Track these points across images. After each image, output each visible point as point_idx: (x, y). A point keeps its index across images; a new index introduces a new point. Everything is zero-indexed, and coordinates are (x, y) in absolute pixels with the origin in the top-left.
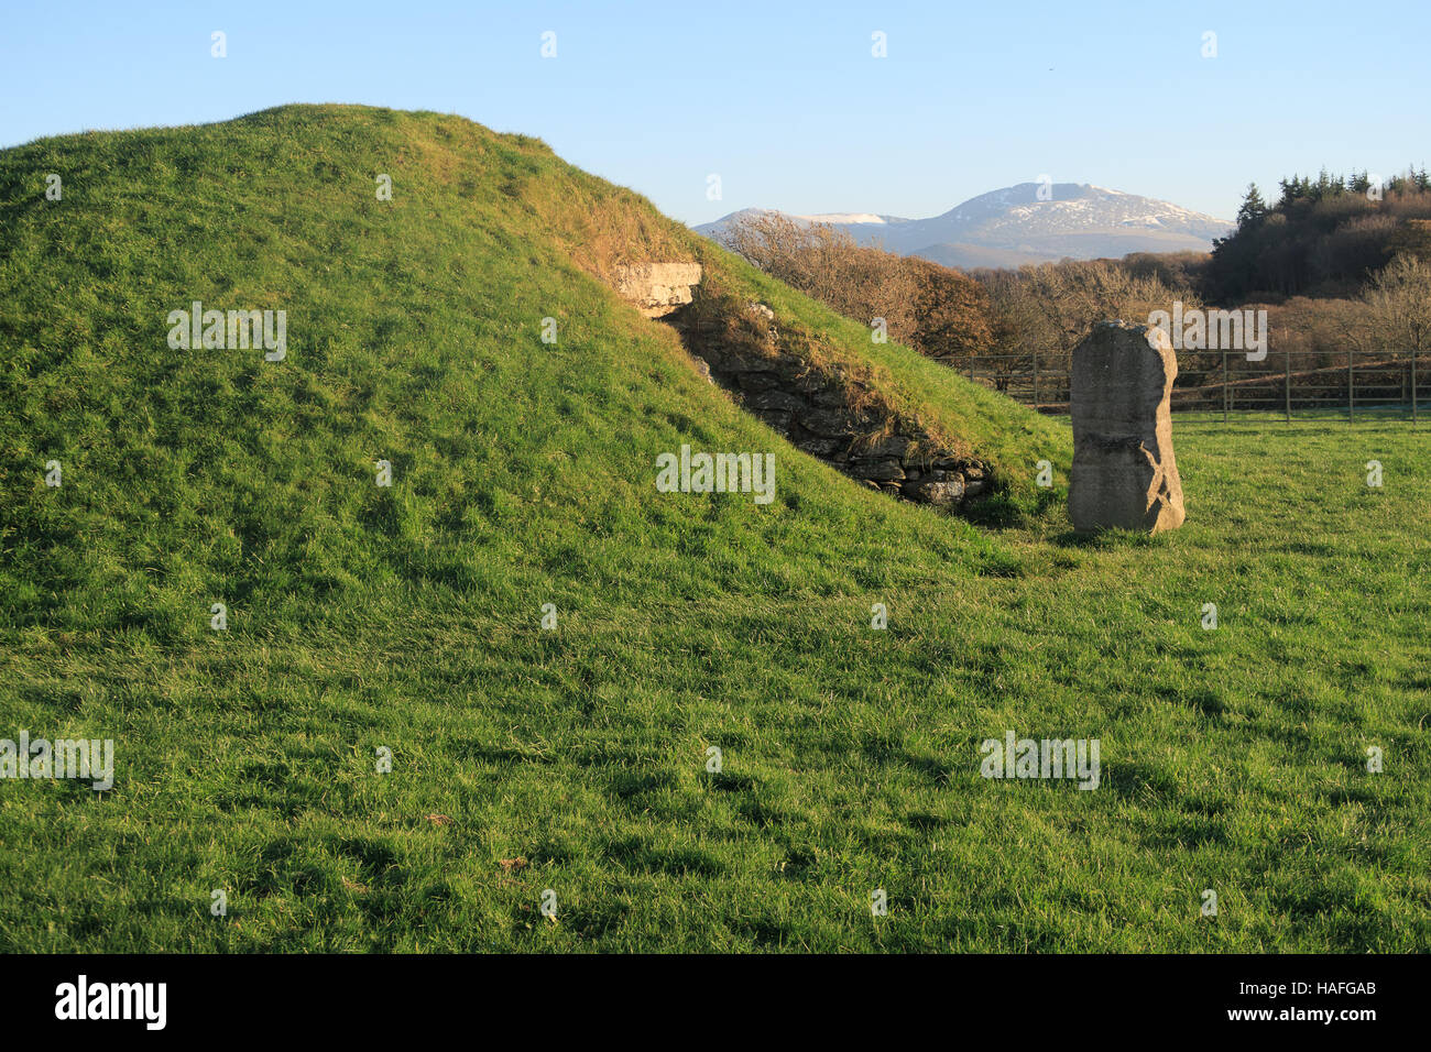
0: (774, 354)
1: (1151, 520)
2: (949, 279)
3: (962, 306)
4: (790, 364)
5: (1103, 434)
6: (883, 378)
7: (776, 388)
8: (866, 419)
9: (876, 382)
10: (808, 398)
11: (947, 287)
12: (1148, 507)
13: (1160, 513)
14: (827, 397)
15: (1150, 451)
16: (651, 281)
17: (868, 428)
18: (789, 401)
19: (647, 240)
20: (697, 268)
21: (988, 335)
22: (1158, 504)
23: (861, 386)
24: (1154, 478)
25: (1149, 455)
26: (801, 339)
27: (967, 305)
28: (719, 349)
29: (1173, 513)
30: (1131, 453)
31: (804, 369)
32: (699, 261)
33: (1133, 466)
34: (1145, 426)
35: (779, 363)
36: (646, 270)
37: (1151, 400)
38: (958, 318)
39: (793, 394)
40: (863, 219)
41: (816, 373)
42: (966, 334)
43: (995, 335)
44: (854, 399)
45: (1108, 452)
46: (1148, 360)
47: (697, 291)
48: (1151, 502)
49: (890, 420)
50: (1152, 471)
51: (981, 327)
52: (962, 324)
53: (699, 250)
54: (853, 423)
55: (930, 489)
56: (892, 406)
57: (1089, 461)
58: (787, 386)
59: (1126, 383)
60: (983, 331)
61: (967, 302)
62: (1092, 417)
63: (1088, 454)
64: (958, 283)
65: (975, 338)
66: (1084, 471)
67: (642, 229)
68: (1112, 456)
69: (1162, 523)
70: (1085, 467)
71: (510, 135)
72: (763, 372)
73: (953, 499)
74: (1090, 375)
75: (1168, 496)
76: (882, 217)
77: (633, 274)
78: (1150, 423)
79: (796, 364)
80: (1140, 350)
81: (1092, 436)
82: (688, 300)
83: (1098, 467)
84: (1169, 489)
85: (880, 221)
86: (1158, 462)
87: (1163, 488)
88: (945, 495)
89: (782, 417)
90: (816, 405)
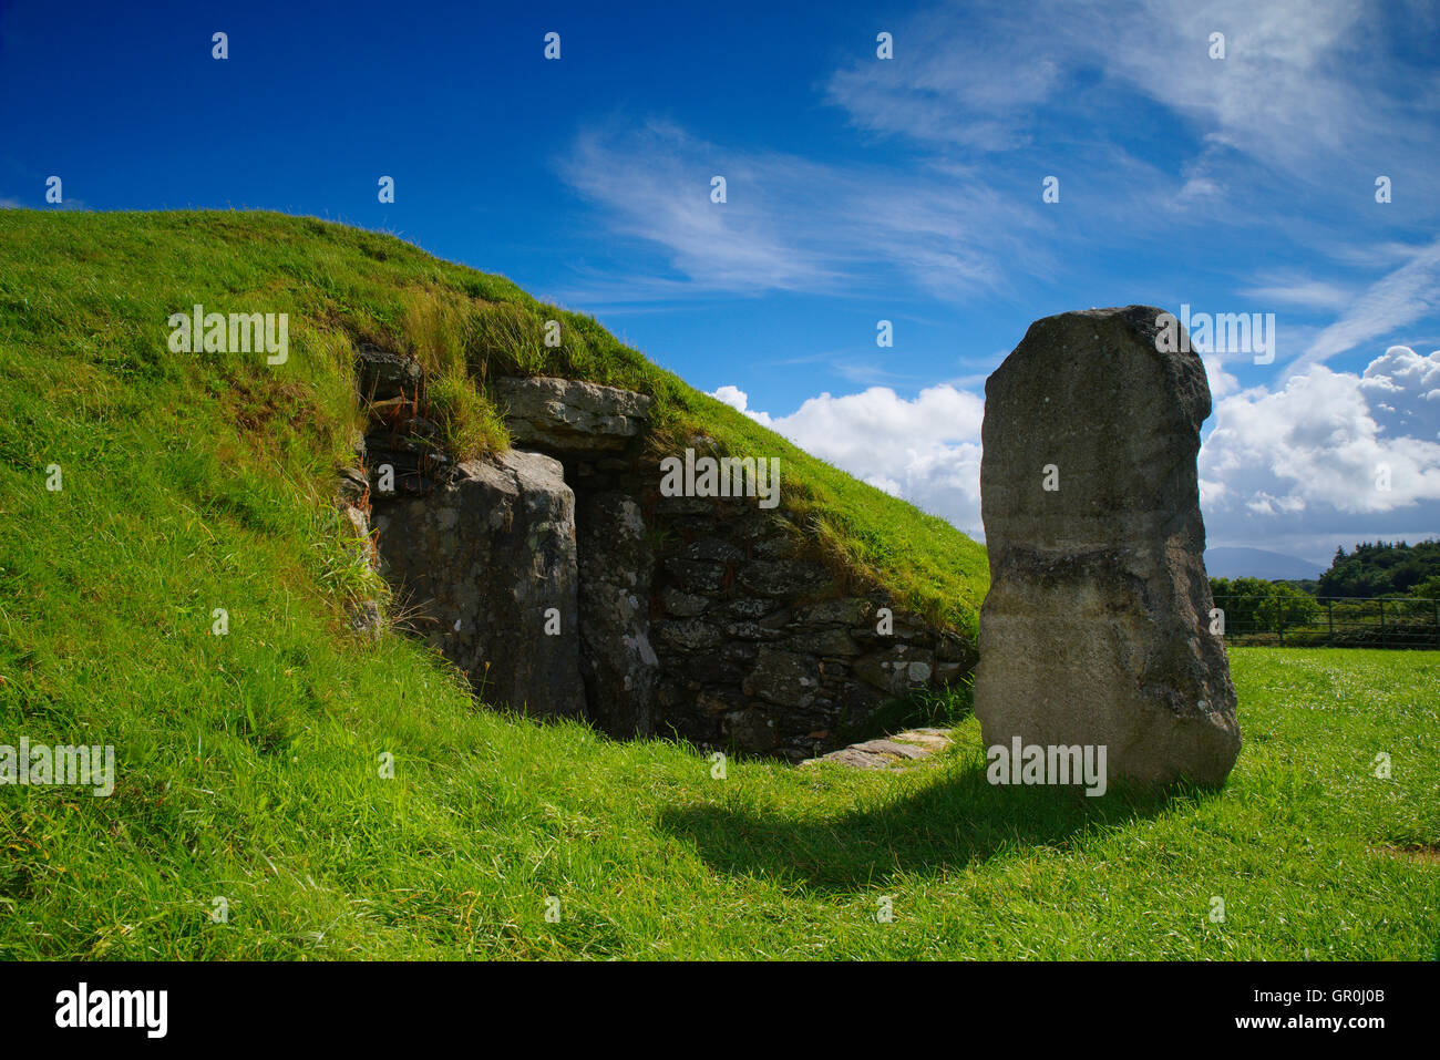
5: (1041, 547)
10: (747, 546)
30: (1098, 588)
33: (1104, 619)
39: (732, 540)
45: (1050, 583)
57: (1010, 608)
59: (1087, 428)
62: (1020, 511)
63: (1008, 590)
66: (1002, 629)
68: (1058, 595)
70: (1004, 618)
80: (1117, 354)
81: (1019, 553)
83: (1029, 621)
89: (713, 570)
90: (756, 555)
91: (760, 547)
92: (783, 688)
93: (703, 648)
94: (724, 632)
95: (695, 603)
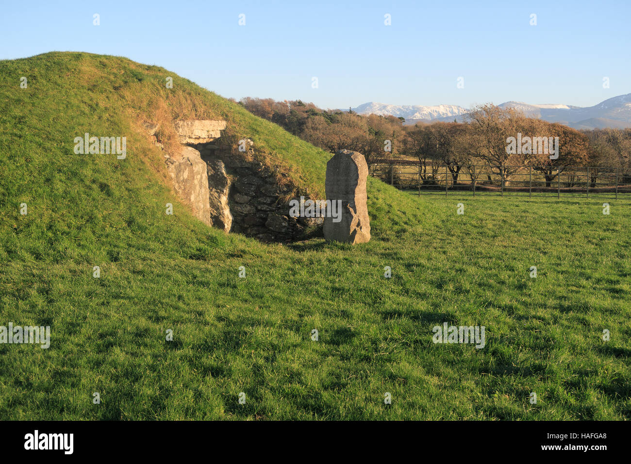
0: (250, 160)
1: (352, 238)
2: (572, 133)
3: (576, 145)
4: (256, 164)
6: (297, 171)
7: (252, 175)
8: (285, 189)
9: (292, 174)
10: (264, 179)
11: (570, 136)
12: (351, 232)
13: (356, 235)
14: (271, 180)
15: (352, 208)
16: (194, 127)
17: (285, 193)
18: (255, 180)
19: (196, 110)
20: (224, 123)
21: (587, 157)
22: (355, 231)
23: (284, 175)
24: (353, 220)
25: (351, 210)
26: (263, 154)
27: (578, 144)
28: (230, 157)
29: (363, 236)
30: (344, 208)
31: (261, 167)
32: (226, 120)
33: (345, 214)
34: (350, 196)
35: (252, 164)
36: (191, 123)
37: (353, 185)
38: (574, 150)
39: (258, 177)
40: (560, 107)
41: (267, 169)
42: (577, 157)
43: (590, 157)
44: (280, 180)
46: (353, 168)
47: (223, 132)
48: (352, 230)
49: (295, 190)
50: (352, 217)
51: (584, 154)
52: (576, 152)
53: (226, 116)
54: (280, 191)
55: (308, 221)
56: (296, 184)
58: (256, 174)
59: (344, 178)
60: (585, 156)
61: (579, 143)
62: (332, 192)
64: (575, 134)
65: (581, 158)
67: (194, 105)
69: (357, 239)
71: (143, 65)
72: (246, 167)
73: (318, 225)
74: (332, 173)
75: (361, 228)
76: (568, 106)
77: (185, 124)
78: (352, 196)
79: (259, 164)
80: (350, 163)
82: (218, 136)
84: (361, 225)
85: (567, 108)
86: (356, 213)
87: (358, 225)
88: (315, 223)
89: (252, 187)
90: (266, 183)
91: (268, 180)
92: (277, 226)
93: (249, 214)
94: (256, 208)
95: (246, 198)
